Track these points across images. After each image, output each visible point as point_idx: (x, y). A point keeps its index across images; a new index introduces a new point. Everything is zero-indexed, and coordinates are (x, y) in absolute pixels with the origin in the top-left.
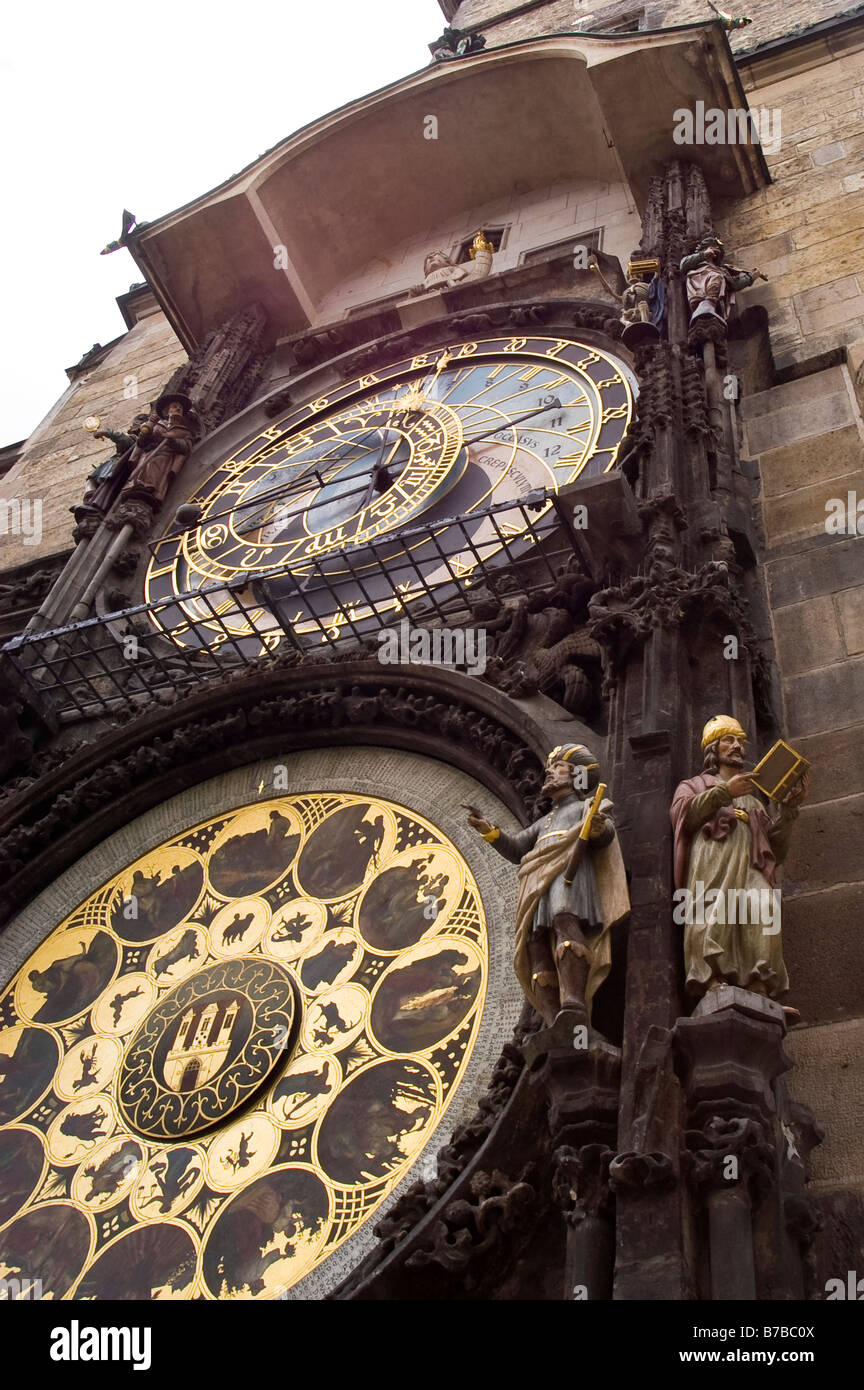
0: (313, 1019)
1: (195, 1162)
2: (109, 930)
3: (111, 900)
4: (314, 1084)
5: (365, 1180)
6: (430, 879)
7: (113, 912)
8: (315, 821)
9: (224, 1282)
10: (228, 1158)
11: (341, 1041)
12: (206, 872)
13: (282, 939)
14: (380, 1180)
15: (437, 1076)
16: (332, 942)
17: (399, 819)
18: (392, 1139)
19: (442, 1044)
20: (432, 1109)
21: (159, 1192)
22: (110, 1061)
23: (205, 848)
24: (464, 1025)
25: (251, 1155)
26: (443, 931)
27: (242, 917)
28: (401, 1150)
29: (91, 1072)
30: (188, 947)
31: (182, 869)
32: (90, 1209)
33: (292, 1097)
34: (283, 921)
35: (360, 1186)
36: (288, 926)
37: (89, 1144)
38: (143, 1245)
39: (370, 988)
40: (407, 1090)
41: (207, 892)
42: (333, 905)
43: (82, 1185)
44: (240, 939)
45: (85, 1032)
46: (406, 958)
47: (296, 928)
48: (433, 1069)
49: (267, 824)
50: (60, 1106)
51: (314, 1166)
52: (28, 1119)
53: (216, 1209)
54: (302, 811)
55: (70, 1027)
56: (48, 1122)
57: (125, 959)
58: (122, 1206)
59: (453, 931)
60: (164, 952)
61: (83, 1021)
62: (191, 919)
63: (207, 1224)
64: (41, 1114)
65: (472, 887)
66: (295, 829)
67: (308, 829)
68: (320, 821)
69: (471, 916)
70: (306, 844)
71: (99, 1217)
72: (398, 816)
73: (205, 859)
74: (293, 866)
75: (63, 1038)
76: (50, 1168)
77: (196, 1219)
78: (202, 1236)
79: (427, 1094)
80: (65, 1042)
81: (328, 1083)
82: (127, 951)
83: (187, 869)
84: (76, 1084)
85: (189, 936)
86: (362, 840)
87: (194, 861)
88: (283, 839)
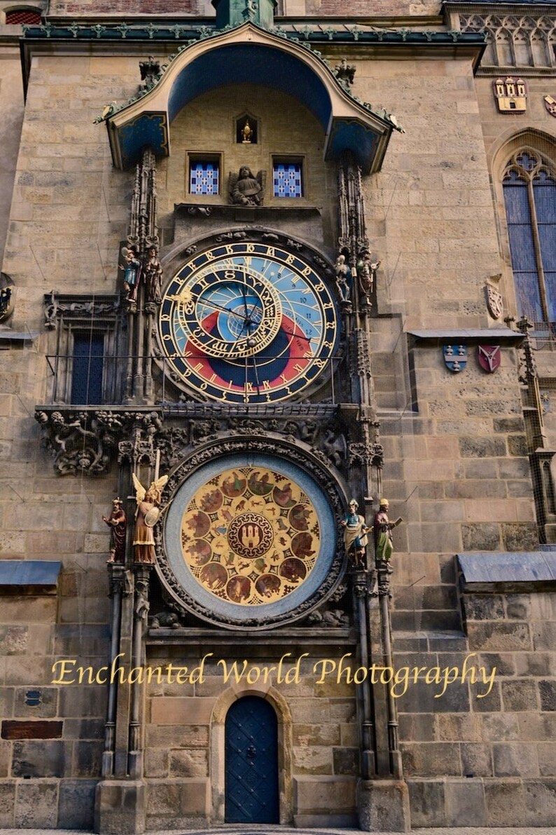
0: (246, 561)
1: (222, 534)
2: (297, 504)
3: (306, 504)
4: (230, 562)
5: (201, 574)
6: (272, 593)
7: (302, 505)
8: (307, 563)
9: (191, 544)
10: (220, 542)
11: (237, 569)
12: (304, 531)
13: (274, 553)
14: (200, 577)
15: (217, 590)
16: (267, 566)
17: (294, 587)
18: (208, 580)
19: (225, 592)
20: (211, 589)
21: (218, 527)
22: (255, 509)
23: (312, 531)
25: (218, 548)
26: (255, 595)
27: (285, 543)
28: (204, 582)
29: (255, 505)
30: (282, 527)
32: (219, 512)
33: (229, 557)
34: (279, 554)
35: (200, 572)
36: (277, 555)
37: (236, 508)
38: (206, 525)
40: (218, 584)
41: (298, 532)
42: (278, 567)
43: (224, 508)
44: (279, 542)
45: (267, 502)
46: (253, 585)
47: (275, 557)
48: (221, 590)
49: (312, 550)
50: (248, 499)
51: (209, 562)
52: (247, 490)
53: (208, 541)
54: (312, 560)
55: (270, 497)
56: (245, 496)
57: (286, 510)
58: (217, 519)
59: (254, 598)
60: (283, 521)
61: (271, 500)
62: (291, 528)
63: (206, 539)
64: (248, 494)
65: (263, 603)
66: (307, 558)
67: (305, 561)
68: (306, 565)
69: (256, 602)
70: (300, 560)
71: (216, 513)
72: (296, 587)
73: (309, 531)
74: (295, 557)
75: (268, 496)
76: (233, 499)
77: (208, 536)
78: (204, 538)
79: (215, 588)
80: (266, 496)
81: (228, 565)
82: (288, 510)
83: (308, 526)
84: (253, 501)
85: (286, 528)
86: (293, 576)
87: (309, 528)
88: (306, 554)
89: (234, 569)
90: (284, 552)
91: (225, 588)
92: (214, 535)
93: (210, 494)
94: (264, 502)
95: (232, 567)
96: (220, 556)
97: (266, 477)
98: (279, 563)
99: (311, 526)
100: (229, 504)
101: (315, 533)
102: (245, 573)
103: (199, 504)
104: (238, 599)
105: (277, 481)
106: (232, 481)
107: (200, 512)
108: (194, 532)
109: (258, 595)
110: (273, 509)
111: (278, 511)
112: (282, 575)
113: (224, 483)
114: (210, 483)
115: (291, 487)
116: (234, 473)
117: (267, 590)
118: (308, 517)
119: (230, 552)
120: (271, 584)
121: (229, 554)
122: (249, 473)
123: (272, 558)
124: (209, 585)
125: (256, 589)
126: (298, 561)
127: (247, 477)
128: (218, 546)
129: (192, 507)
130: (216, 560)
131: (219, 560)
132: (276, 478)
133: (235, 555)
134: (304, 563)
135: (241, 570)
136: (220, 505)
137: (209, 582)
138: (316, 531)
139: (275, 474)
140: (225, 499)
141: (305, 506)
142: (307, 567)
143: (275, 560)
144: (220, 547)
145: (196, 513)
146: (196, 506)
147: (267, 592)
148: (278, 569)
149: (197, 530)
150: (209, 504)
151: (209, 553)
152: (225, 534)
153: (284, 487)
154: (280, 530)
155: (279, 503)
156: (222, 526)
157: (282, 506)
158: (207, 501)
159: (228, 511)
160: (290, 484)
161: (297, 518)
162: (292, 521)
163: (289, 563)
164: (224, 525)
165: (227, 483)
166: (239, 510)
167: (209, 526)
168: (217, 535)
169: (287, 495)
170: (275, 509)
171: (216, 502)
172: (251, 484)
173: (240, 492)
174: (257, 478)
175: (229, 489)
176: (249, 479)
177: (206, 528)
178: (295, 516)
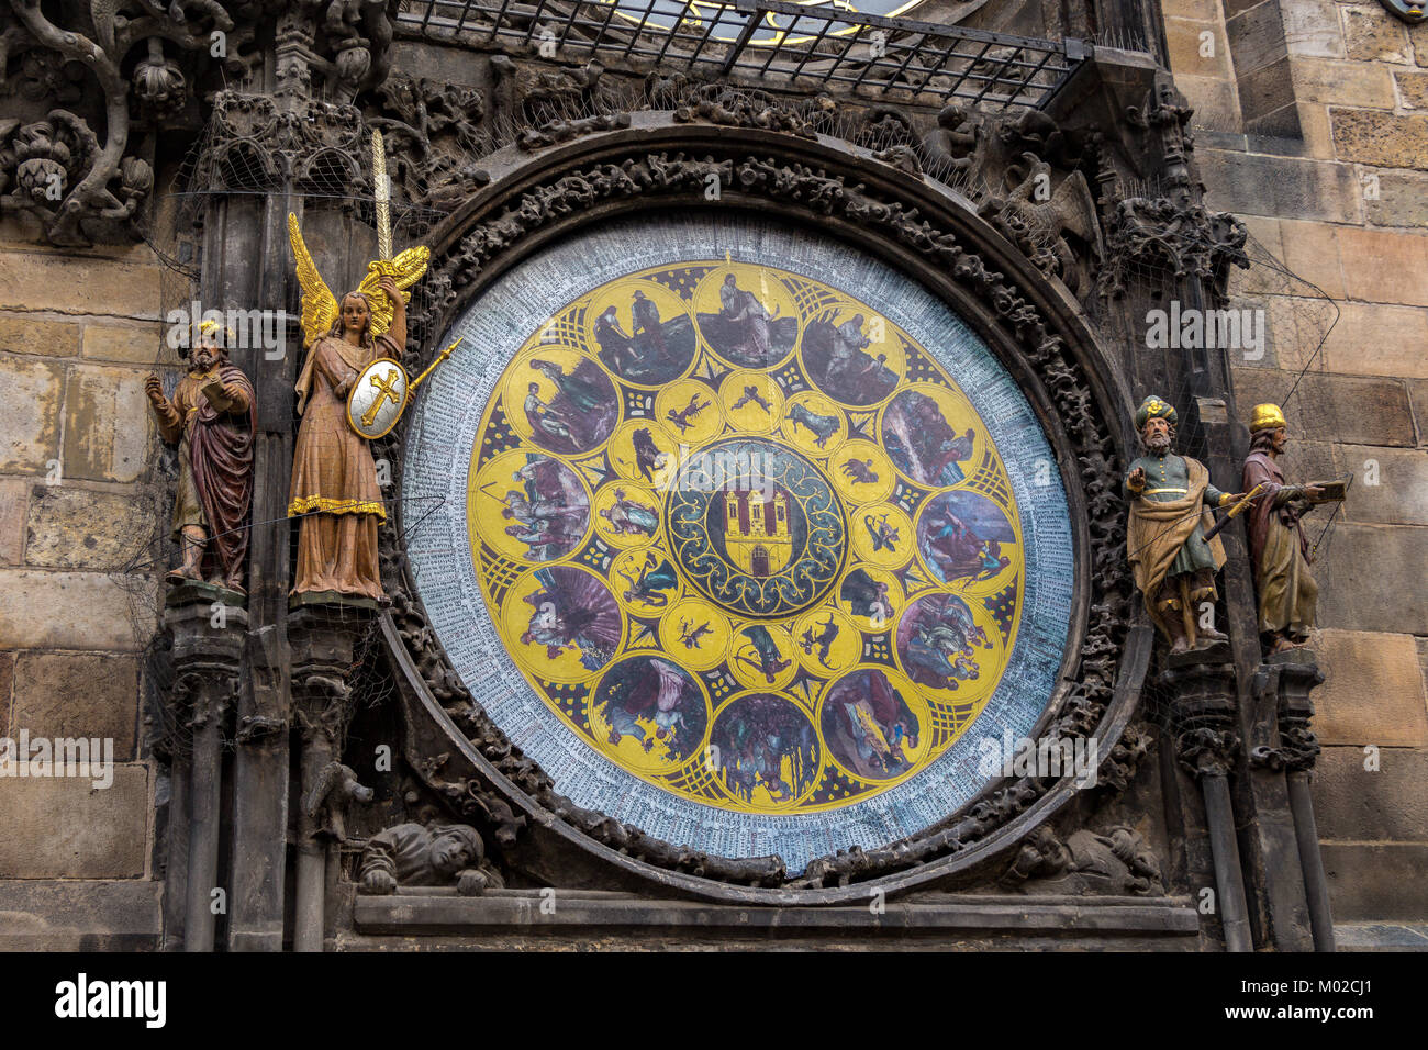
0: (815, 620)
1: (669, 593)
2: (802, 326)
3: (826, 307)
4: (770, 663)
5: (720, 774)
6: (970, 657)
8: (981, 487)
9: (605, 703)
10: (686, 624)
11: (812, 663)
12: (893, 395)
13: (870, 528)
14: (725, 790)
15: (816, 785)
17: (1012, 585)
18: (758, 777)
20: (791, 798)
21: (636, 577)
23: (912, 376)
24: (863, 781)
25: (697, 646)
26: (931, 704)
27: (871, 469)
28: (753, 792)
29: (687, 418)
33: (753, 648)
34: (885, 517)
35: (714, 774)
36: (884, 526)
37: (638, 473)
38: (596, 599)
39: (864, 659)
40: (797, 762)
41: (877, 411)
42: (917, 564)
43: (606, 499)
44: (853, 482)
45: (715, 382)
46: (898, 679)
47: (883, 539)
48: (821, 776)
49: (960, 433)
50: (650, 414)
51: (713, 715)
52: (625, 390)
53: (648, 647)
54: (985, 465)
55: (710, 360)
56: (633, 413)
57: (787, 368)
58: (612, 553)
59: (935, 715)
60: (810, 407)
61: (721, 370)
62: (848, 413)
63: (635, 648)
64: (635, 400)
65: (976, 710)
66: (969, 467)
67: (971, 484)
68: (982, 493)
69: (952, 725)
70: (957, 493)
71: (595, 537)
72: (1015, 580)
73: (903, 384)
74: (935, 492)
75: (699, 362)
76: (605, 452)
77: (634, 633)
78: (625, 650)
79: (801, 784)
80: (697, 367)
81: (775, 675)
82: (794, 363)
83: (887, 371)
84: (672, 412)
85: (833, 423)
86: (982, 554)
87: (897, 372)
88: (954, 461)
89: (803, 676)
90: (894, 499)
91: (827, 758)
92: (650, 612)
93: (520, 487)
94: (706, 393)
95: (790, 673)
96: (724, 669)
97: (642, 306)
98: (907, 545)
99: (897, 364)
100: (610, 474)
101: (926, 375)
102: (846, 656)
103: (514, 549)
104: (893, 762)
105: (686, 295)
106: (549, 390)
107: (541, 575)
108: (578, 653)
109: (942, 695)
110: (752, 392)
111: (771, 390)
112: (951, 574)
113: (533, 416)
114: (487, 452)
115: (740, 286)
116: (536, 364)
119: (747, 632)
120: (945, 631)
121: (749, 640)
122: (581, 330)
123: (877, 548)
124: (774, 790)
125: (916, 681)
126: (955, 499)
127: (584, 348)
128: (691, 641)
129: (499, 578)
130: (726, 689)
131: (733, 683)
132: (672, 288)
133: (768, 629)
134: (973, 490)
135: (826, 661)
136: (583, 501)
137: (766, 783)
138: (921, 368)
139: (662, 278)
140: (579, 469)
141: (830, 316)
142: (989, 496)
143: (892, 548)
144: (699, 640)
145: (531, 584)
146: (511, 565)
147: (956, 663)
148: (924, 567)
149: (584, 642)
150: (546, 524)
151: (685, 686)
152: (681, 587)
153: (724, 300)
154: (821, 441)
155: (752, 360)
156: (647, 564)
157: (763, 364)
158: (531, 521)
159: (625, 499)
160: (730, 279)
161: (838, 369)
162: (833, 388)
163: (937, 523)
164: (650, 556)
165: (541, 410)
166: (654, 469)
167: (609, 596)
168: (659, 608)
169: (750, 317)
170: (754, 389)
171: (561, 500)
172: (617, 361)
173: (607, 411)
174: (620, 330)
175: (565, 428)
176: (598, 348)
177: (605, 610)
178: (826, 365)
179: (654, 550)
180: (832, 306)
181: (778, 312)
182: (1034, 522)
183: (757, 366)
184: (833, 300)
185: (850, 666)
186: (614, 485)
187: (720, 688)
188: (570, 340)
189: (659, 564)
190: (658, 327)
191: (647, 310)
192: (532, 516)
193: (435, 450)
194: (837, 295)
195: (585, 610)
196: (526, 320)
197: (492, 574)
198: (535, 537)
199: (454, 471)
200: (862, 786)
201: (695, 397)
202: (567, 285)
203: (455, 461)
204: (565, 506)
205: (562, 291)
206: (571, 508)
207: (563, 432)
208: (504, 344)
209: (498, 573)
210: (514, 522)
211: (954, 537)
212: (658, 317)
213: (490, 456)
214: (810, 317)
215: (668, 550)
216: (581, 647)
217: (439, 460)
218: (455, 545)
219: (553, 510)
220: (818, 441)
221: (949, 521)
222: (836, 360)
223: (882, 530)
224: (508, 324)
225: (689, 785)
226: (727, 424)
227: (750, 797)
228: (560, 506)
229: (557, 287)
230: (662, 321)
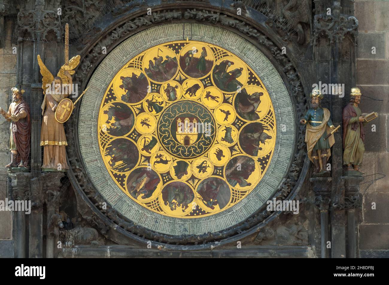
0: (166, 156)
1: (154, 112)
2: (258, 121)
3: (269, 126)
4: (148, 148)
5: (109, 145)
6: (177, 206)
7: (263, 125)
8: (233, 193)
9: (114, 106)
10: (147, 120)
11: (153, 160)
12: (250, 156)
13: (203, 163)
14: (105, 148)
15: (118, 173)
16: (186, 174)
17: (206, 212)
18: (113, 156)
19: (126, 179)
20: (112, 167)
21: (154, 101)
22: (209, 104)
23: (259, 160)
24: (125, 186)
25: (143, 125)
26: (157, 199)
27: (222, 158)
28: (108, 156)
29: (210, 98)
30: (227, 138)
31: (259, 151)
32: (165, 85)
33: (150, 141)
34: (209, 166)
35: (109, 143)
36: (205, 167)
37: (186, 90)
38: (142, 92)
39: (161, 174)
40: (123, 165)
41: (242, 153)
42: (199, 181)
43: (173, 84)
44: (215, 153)
45: (226, 101)
46: (160, 187)
47: (202, 168)
48: (122, 174)
49: (248, 181)
50: (205, 86)
51: (125, 137)
52: (209, 77)
53: (135, 112)
54: (241, 192)
55: (232, 97)
56: (203, 81)
57: (242, 121)
58: (158, 91)
59: (155, 201)
60: (232, 132)
61: (231, 102)
62: (237, 144)
63: (133, 108)
64: (208, 80)
65: (162, 213)
66: (238, 187)
67: (233, 190)
68: (232, 194)
69: (154, 207)
70: (228, 186)
71: (160, 85)
72: (208, 213)
73: (255, 158)
74: (225, 179)
75: (229, 94)
76: (187, 78)
77: (137, 106)
78: (132, 106)
79: (117, 169)
80: (227, 94)
81: (144, 151)
82: (245, 123)
83: (257, 152)
84: (209, 92)
85: (231, 141)
86: (211, 200)
87: (258, 155)
88: (238, 182)
89: (148, 159)
90: (215, 167)
91: (127, 174)
93: (165, 59)
94: (221, 100)
95: (147, 154)
96: (139, 135)
97: (238, 72)
98: (203, 176)
99: (261, 154)
100: (181, 82)
101: (262, 164)
102: (161, 169)
103: (146, 65)
104: (135, 193)
105: (249, 83)
106: (198, 55)
107: (142, 74)
108: (125, 93)
110: (228, 113)
112: (200, 192)
113: (188, 54)
115: (261, 98)
116: (204, 49)
117: (174, 201)
118: (263, 142)
119: (153, 137)
120: (182, 196)
121: (151, 139)
122: (221, 57)
123: (197, 167)
124: (112, 162)
125: (162, 192)
126: (225, 186)
127: (216, 60)
128: (143, 123)
129: (135, 64)
130: (134, 138)
131: (136, 139)
132: (249, 78)
133: (157, 144)
134: (231, 191)
135: (155, 164)
136: (169, 78)
137: (112, 159)
138: (264, 162)
139: (251, 74)
140: (178, 73)
141: (266, 128)
142: (231, 197)
143: (200, 172)
144: (145, 125)
145: (138, 73)
146: (141, 66)
147: (173, 202)
148: (198, 184)
149: (128, 93)
150: (157, 70)
151: (130, 126)
152: (158, 114)
153: (253, 94)
154: (223, 139)
155: (238, 110)
156: (159, 102)
157: (239, 114)
158: (156, 66)
159: (176, 89)
160: (262, 94)
161: (250, 137)
162: (242, 137)
163: (215, 183)
164: (162, 102)
165: (191, 56)
166: (189, 94)
167: (145, 95)
168: (148, 110)
169: (252, 104)
170: (230, 114)
171: (166, 72)
172: (217, 71)
173: (200, 74)
174: (227, 68)
175: (189, 64)
176: (218, 64)
177: (141, 96)
178: (249, 133)
179: (164, 103)
180: (269, 128)
181: (259, 112)
182: (230, 213)
183: (237, 112)
184: (272, 128)
185: (157, 171)
186: (178, 84)
187: (133, 136)
188: (217, 55)
189: (161, 106)
190: (235, 79)
191: (238, 73)
192: (158, 66)
193: (164, 32)
194: (275, 128)
195: (138, 91)
196: (216, 41)
197: (136, 62)
198: (152, 69)
199: (160, 39)
200: (124, 186)
201: (218, 97)
202: (234, 48)
203: (163, 39)
204: (165, 73)
205: (231, 47)
206: (166, 76)
207: (187, 64)
208: (205, 37)
209: (137, 63)
210: (154, 61)
211: (212, 190)
212: (238, 77)
213: (170, 47)
214: (263, 123)
215: (167, 106)
216: (127, 93)
217: (161, 34)
218: (139, 48)
219: (162, 71)
220: (223, 138)
221: (217, 187)
222: (253, 136)
223: (204, 167)
224: (212, 36)
225: (102, 137)
226: (214, 109)
227: (107, 155)
228: (165, 72)
229: (231, 45)
230: (236, 79)
